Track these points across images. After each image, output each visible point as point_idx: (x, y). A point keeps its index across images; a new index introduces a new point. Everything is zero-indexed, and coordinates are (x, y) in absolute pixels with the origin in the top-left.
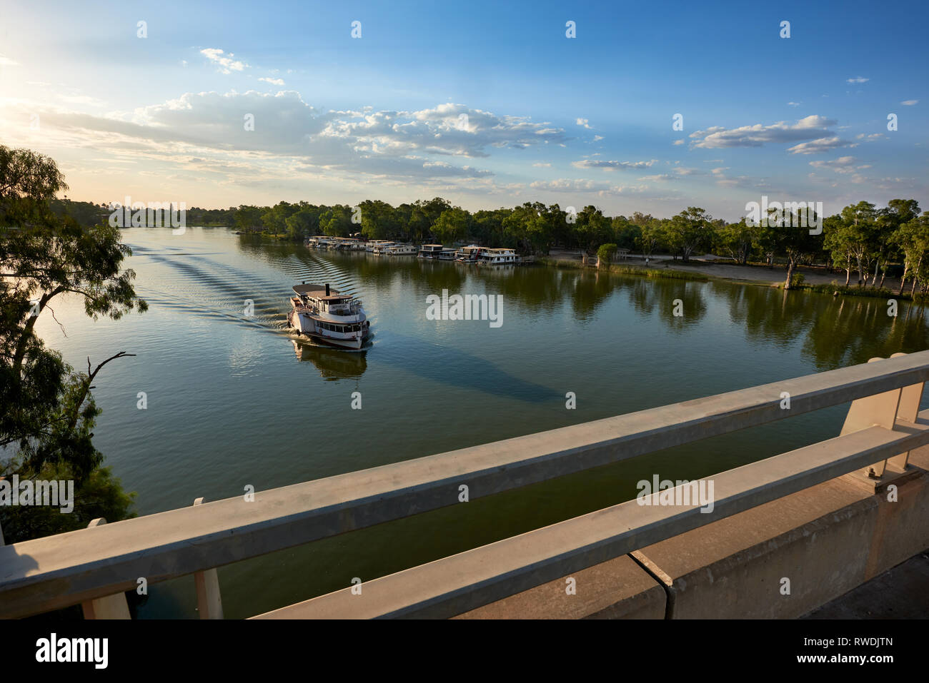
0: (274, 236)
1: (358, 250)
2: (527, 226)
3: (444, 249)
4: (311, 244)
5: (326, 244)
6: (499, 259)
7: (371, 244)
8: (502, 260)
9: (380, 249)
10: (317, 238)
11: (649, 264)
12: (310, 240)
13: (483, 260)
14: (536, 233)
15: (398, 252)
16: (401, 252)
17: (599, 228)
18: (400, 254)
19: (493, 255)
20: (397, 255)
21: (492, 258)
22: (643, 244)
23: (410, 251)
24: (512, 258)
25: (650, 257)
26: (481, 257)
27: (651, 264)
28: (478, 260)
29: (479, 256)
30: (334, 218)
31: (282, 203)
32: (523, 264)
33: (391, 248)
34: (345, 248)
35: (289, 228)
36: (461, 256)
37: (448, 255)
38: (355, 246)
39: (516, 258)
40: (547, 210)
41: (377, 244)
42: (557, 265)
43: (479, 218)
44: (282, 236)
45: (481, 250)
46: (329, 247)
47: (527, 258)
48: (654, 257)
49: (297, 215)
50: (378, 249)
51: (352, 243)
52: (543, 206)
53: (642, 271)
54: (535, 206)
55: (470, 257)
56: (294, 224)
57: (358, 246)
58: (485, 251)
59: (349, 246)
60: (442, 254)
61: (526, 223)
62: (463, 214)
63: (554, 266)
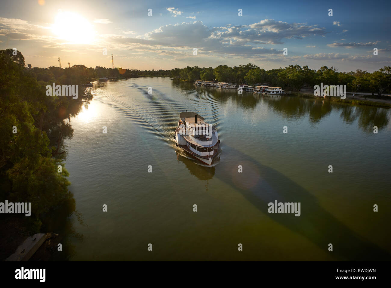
0: (184, 80)
1: (214, 86)
2: (289, 77)
3: (249, 87)
4: (195, 84)
5: (201, 84)
6: (273, 92)
7: (218, 84)
8: (275, 93)
9: (222, 86)
10: (198, 81)
11: (354, 97)
12: (195, 82)
13: (266, 92)
14: (294, 80)
15: (229, 88)
16: (230, 88)
17: (328, 78)
18: (230, 89)
19: (270, 90)
20: (228, 89)
21: (270, 92)
22: (352, 87)
23: (234, 87)
24: (280, 92)
25: (356, 93)
26: (265, 91)
27: (355, 97)
28: (263, 92)
29: (264, 91)
30: (206, 73)
31: (188, 67)
32: (285, 95)
33: (226, 86)
34: (208, 86)
35: (188, 77)
36: (256, 90)
37: (250, 89)
38: (212, 85)
39: (283, 92)
40: (301, 69)
41: (221, 84)
42: (302, 96)
43: (268, 73)
44: (186, 80)
45: (266, 88)
46: (202, 85)
47: (288, 92)
48: (358, 93)
49: (192, 72)
50: (221, 86)
51: (211, 84)
52: (299, 67)
53: (349, 101)
54: (295, 67)
55: (260, 90)
56: (191, 76)
57: (213, 85)
58: (268, 88)
59: (210, 85)
60: (247, 89)
61: (289, 75)
62: (262, 71)
63: (301, 96)
